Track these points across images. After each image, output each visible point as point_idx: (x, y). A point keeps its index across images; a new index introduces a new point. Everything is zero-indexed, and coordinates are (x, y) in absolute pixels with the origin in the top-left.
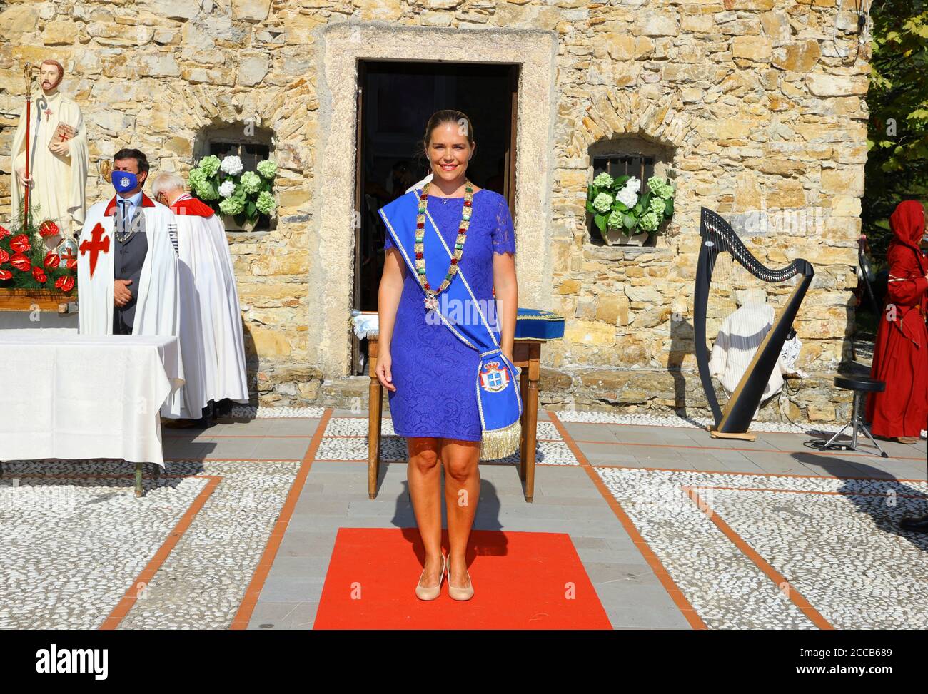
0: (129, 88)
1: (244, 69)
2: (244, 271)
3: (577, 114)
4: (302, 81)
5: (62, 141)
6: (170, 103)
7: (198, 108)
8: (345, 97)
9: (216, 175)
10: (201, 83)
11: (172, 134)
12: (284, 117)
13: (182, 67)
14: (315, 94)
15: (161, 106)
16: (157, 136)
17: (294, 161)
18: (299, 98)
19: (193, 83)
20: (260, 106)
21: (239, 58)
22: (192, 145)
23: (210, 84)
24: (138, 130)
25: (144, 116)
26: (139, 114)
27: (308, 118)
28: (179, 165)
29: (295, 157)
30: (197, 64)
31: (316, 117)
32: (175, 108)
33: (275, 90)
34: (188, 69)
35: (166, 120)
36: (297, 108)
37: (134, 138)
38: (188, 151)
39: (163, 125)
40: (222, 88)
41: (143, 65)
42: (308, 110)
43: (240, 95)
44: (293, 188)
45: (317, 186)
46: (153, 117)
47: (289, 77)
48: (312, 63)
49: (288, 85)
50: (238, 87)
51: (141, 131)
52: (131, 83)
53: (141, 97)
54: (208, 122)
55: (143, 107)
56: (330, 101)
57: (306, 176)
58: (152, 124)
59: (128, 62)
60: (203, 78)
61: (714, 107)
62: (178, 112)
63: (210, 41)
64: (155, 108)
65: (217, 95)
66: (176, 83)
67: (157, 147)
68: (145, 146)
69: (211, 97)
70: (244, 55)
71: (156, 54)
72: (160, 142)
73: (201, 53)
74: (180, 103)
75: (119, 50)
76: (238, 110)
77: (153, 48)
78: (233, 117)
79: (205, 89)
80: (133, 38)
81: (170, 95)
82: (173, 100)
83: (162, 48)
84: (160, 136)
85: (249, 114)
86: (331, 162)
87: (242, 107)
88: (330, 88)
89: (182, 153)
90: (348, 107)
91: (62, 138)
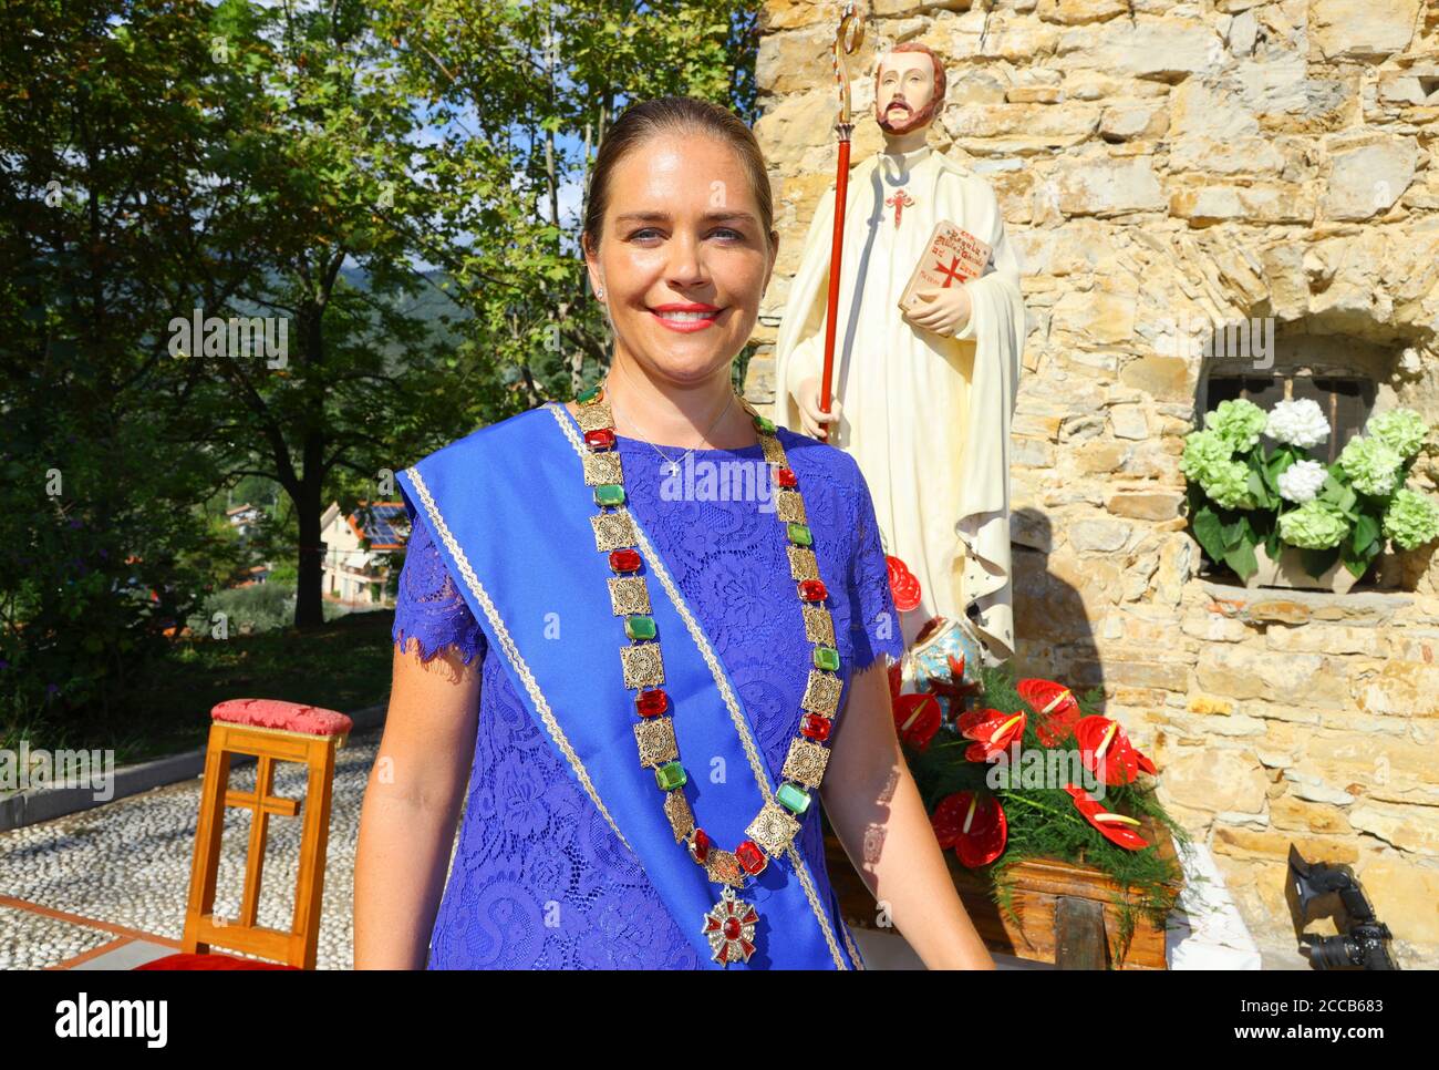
0: (1037, 245)
1: (1343, 176)
2: (1338, 698)
5: (947, 284)
6: (1137, 275)
7: (1213, 283)
9: (1255, 447)
10: (1218, 221)
11: (1141, 349)
13: (1169, 187)
15: (1117, 282)
16: (1103, 354)
19: (1199, 223)
20: (1391, 265)
21: (1323, 156)
22: (1195, 373)
23: (1247, 222)
24: (1056, 341)
25: (1073, 308)
26: (1059, 305)
28: (1161, 423)
30: (1213, 177)
32: (1154, 286)
34: (1186, 190)
35: (1126, 313)
37: (1045, 359)
38: (1182, 388)
39: (1115, 328)
40: (1278, 231)
41: (1073, 190)
43: (1330, 245)
46: (1096, 309)
50: (1322, 226)
51: (1063, 344)
52: (1041, 234)
53: (1066, 266)
54: (1238, 316)
55: (1070, 287)
58: (1091, 326)
59: (1039, 186)
60: (1228, 209)
62: (1160, 295)
63: (1246, 118)
64: (1103, 287)
65: (1267, 246)
66: (1157, 225)
67: (1103, 380)
68: (1072, 378)
69: (1249, 253)
70: (1342, 146)
71: (1105, 162)
72: (1113, 367)
73: (1221, 149)
74: (1166, 273)
75: (1016, 163)
76: (1319, 284)
77: (1099, 149)
78: (1300, 304)
79: (1232, 234)
80: (1048, 132)
81: (1137, 254)
82: (1145, 267)
83: (1121, 149)
84: (1110, 353)
85: (1356, 290)
87: (1333, 273)
89: (1166, 394)
91: (944, 276)
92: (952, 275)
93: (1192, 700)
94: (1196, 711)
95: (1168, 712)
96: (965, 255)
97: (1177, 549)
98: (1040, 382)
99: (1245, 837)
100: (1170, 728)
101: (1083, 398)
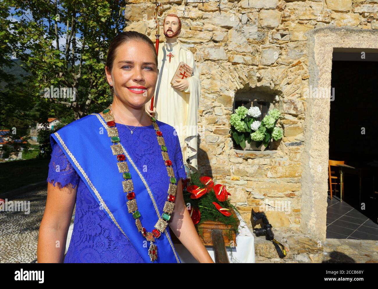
1: (265, 55)
2: (262, 175)
4: (299, 62)
5: (183, 78)
6: (221, 76)
7: (237, 78)
8: (327, 71)
9: (245, 117)
10: (239, 64)
11: (221, 93)
12: (288, 84)
13: (228, 55)
14: (307, 70)
15: (216, 77)
16: (213, 95)
17: (293, 109)
18: (298, 72)
19: (234, 64)
20: (274, 76)
21: (261, 50)
22: (233, 100)
23: (245, 64)
25: (206, 83)
26: (203, 82)
27: (302, 84)
28: (226, 112)
29: (294, 107)
30: (238, 53)
31: (307, 83)
32: (224, 78)
33: (284, 68)
34: (232, 56)
35: (218, 85)
36: (296, 78)
38: (230, 103)
39: (215, 88)
40: (251, 67)
41: (206, 53)
42: (303, 79)
43: (262, 71)
44: (292, 126)
45: (308, 125)
46: (211, 83)
47: (291, 60)
48: (305, 52)
49: (291, 65)
50: (260, 66)
51: (204, 92)
52: (198, 64)
53: (204, 72)
54: (242, 86)
55: (205, 78)
56: (318, 74)
57: (300, 119)
58: (210, 88)
59: (198, 52)
60: (241, 61)
62: (226, 81)
63: (245, 39)
64: (213, 78)
65: (249, 70)
66: (225, 64)
67: (212, 101)
68: (206, 100)
69: (245, 72)
70: (264, 48)
71: (214, 47)
72: (215, 98)
73: (239, 46)
74: (227, 76)
75: (192, 45)
76: (259, 80)
77: (212, 44)
78: (255, 84)
79: (241, 67)
80: (200, 38)
81: (221, 70)
82: (222, 74)
83: (217, 44)
84: (215, 95)
85: (267, 82)
86: (317, 110)
87: (262, 77)
88: (318, 66)
89: (227, 105)
90: (328, 77)
92: (184, 76)
93: (232, 177)
94: (232, 180)
95: (226, 180)
96: (187, 71)
97: (229, 142)
99: (242, 208)
100: (227, 184)
101: (208, 105)
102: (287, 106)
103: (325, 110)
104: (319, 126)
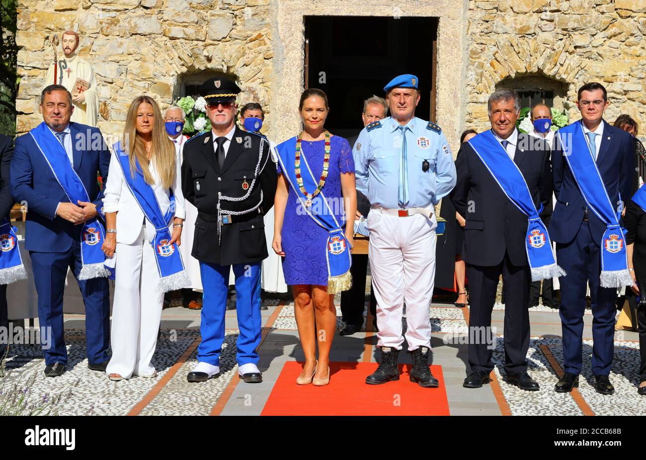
0: (121, 44)
3: (486, 58)
4: (260, 36)
5: (80, 92)
6: (154, 55)
7: (176, 59)
8: (295, 48)
9: (191, 112)
10: (179, 39)
11: (156, 80)
12: (245, 65)
13: (163, 26)
14: (271, 46)
15: (147, 58)
16: (144, 82)
18: (258, 49)
19: (172, 38)
20: (226, 56)
21: (209, 18)
22: (172, 88)
23: (186, 39)
24: (129, 77)
25: (134, 66)
26: (130, 65)
27: (265, 65)
29: (254, 97)
30: (175, 23)
31: (271, 64)
32: (159, 59)
33: (238, 43)
34: (168, 27)
35: (151, 69)
36: (256, 57)
37: (125, 84)
38: (169, 93)
39: (148, 73)
40: (195, 42)
41: (133, 25)
42: (265, 59)
43: (209, 48)
45: (273, 121)
46: (141, 67)
47: (249, 32)
48: (268, 20)
49: (249, 39)
50: (208, 41)
51: (131, 78)
52: (123, 40)
53: (131, 51)
54: (184, 69)
55: (133, 59)
56: (283, 52)
58: (140, 73)
59: (121, 23)
60: (181, 35)
61: (600, 50)
62: (161, 62)
63: (186, 4)
64: (143, 59)
65: (192, 48)
66: (159, 39)
67: (144, 91)
68: (135, 90)
69: (187, 49)
70: (213, 15)
71: (143, 16)
72: (147, 87)
73: (178, 14)
74: (162, 55)
75: (114, 14)
76: (209, 60)
77: (141, 11)
78: (204, 65)
79: (182, 43)
80: (124, 3)
81: (154, 49)
82: (156, 52)
83: (148, 12)
84: (147, 82)
85: (217, 63)
86: (283, 101)
87: (211, 57)
88: (283, 41)
89: (164, 95)
90: (296, 56)
91: (79, 90)
98: (124, 92)
102: (245, 96)
103: (293, 100)
104: (286, 122)
